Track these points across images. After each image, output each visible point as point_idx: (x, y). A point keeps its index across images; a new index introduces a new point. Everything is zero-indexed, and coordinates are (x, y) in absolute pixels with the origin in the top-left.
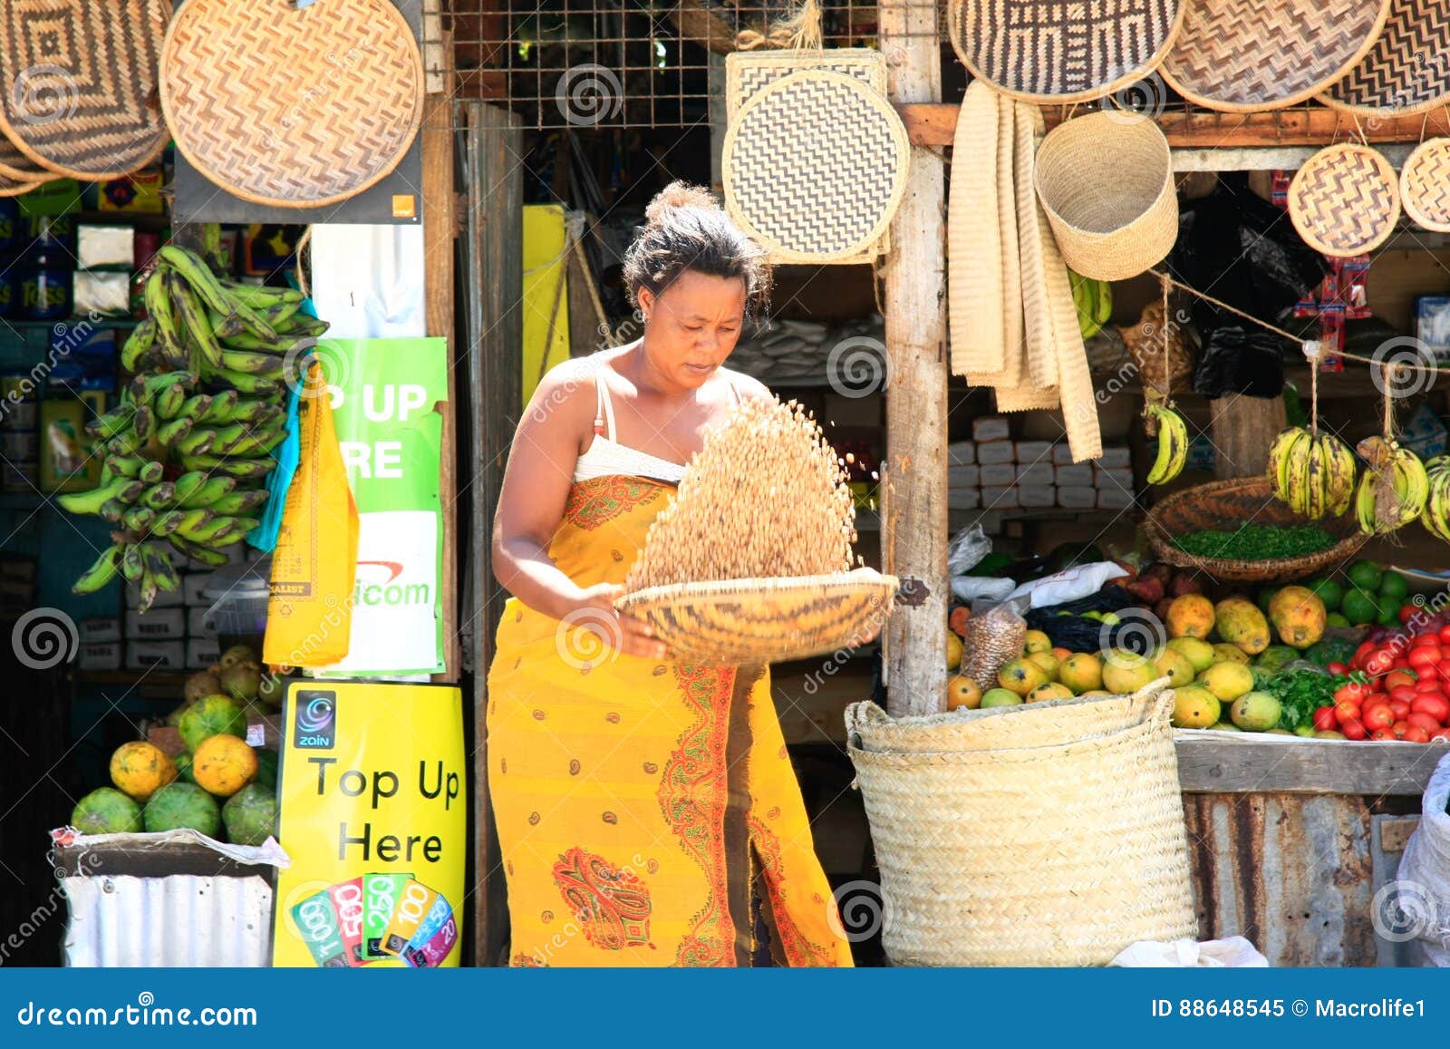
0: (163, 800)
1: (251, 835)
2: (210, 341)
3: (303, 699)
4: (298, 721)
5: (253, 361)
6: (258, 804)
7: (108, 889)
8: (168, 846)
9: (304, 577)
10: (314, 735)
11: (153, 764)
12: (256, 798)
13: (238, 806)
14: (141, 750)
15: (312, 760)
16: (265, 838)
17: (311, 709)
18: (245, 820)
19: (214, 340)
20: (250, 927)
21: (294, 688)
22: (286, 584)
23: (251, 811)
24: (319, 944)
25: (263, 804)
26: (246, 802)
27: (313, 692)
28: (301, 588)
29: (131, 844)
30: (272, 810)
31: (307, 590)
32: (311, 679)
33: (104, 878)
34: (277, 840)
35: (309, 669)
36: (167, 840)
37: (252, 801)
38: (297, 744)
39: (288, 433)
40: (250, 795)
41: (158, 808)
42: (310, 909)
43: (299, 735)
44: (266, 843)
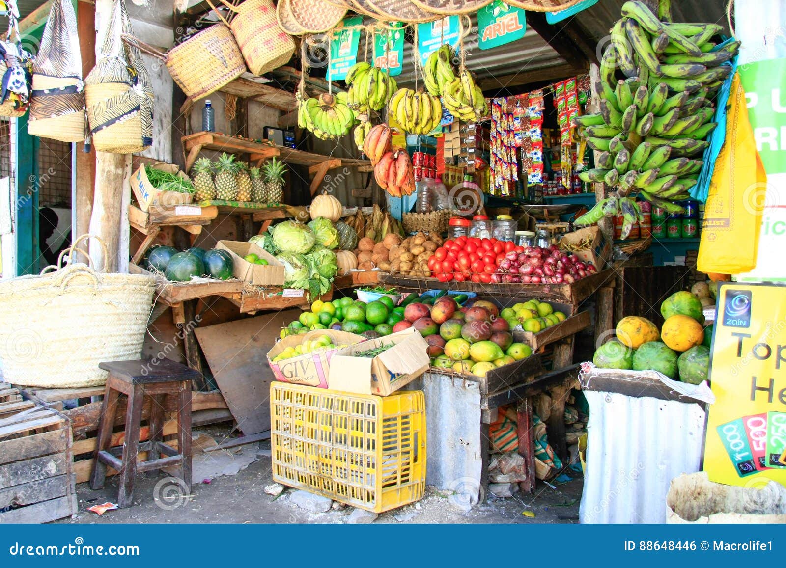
0: (642, 352)
1: (692, 378)
2: (650, 54)
3: (730, 295)
4: (726, 309)
5: (683, 68)
6: (697, 360)
7: (608, 400)
8: (643, 379)
9: (725, 215)
10: (737, 318)
11: (638, 330)
12: (696, 356)
13: (684, 360)
14: (632, 321)
15: (734, 334)
16: (701, 381)
17: (735, 301)
18: (688, 369)
19: (653, 55)
20: (691, 434)
21: (725, 288)
22: (713, 220)
23: (691, 364)
24: (735, 452)
25: (701, 360)
26: (689, 358)
27: (736, 291)
28: (722, 222)
29: (622, 376)
30: (706, 364)
31: (727, 223)
32: (735, 282)
33: (606, 393)
34: (709, 384)
35: (735, 277)
36: (642, 376)
37: (694, 358)
38: (724, 323)
39: (717, 124)
40: (693, 353)
41: (639, 356)
42: (730, 430)
43: (726, 317)
44: (701, 384)
